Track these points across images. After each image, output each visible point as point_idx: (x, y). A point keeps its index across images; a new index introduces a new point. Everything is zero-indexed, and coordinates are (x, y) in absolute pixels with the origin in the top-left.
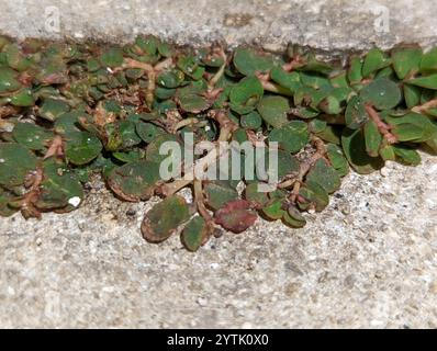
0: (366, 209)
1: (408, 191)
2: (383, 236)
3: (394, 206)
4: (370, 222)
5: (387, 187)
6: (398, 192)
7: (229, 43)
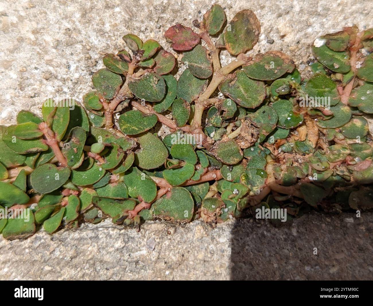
0: (71, 63)
1: (31, 85)
2: (58, 37)
3: (45, 68)
4: (68, 51)
5: (50, 88)
6: (41, 82)
7: (200, 227)
